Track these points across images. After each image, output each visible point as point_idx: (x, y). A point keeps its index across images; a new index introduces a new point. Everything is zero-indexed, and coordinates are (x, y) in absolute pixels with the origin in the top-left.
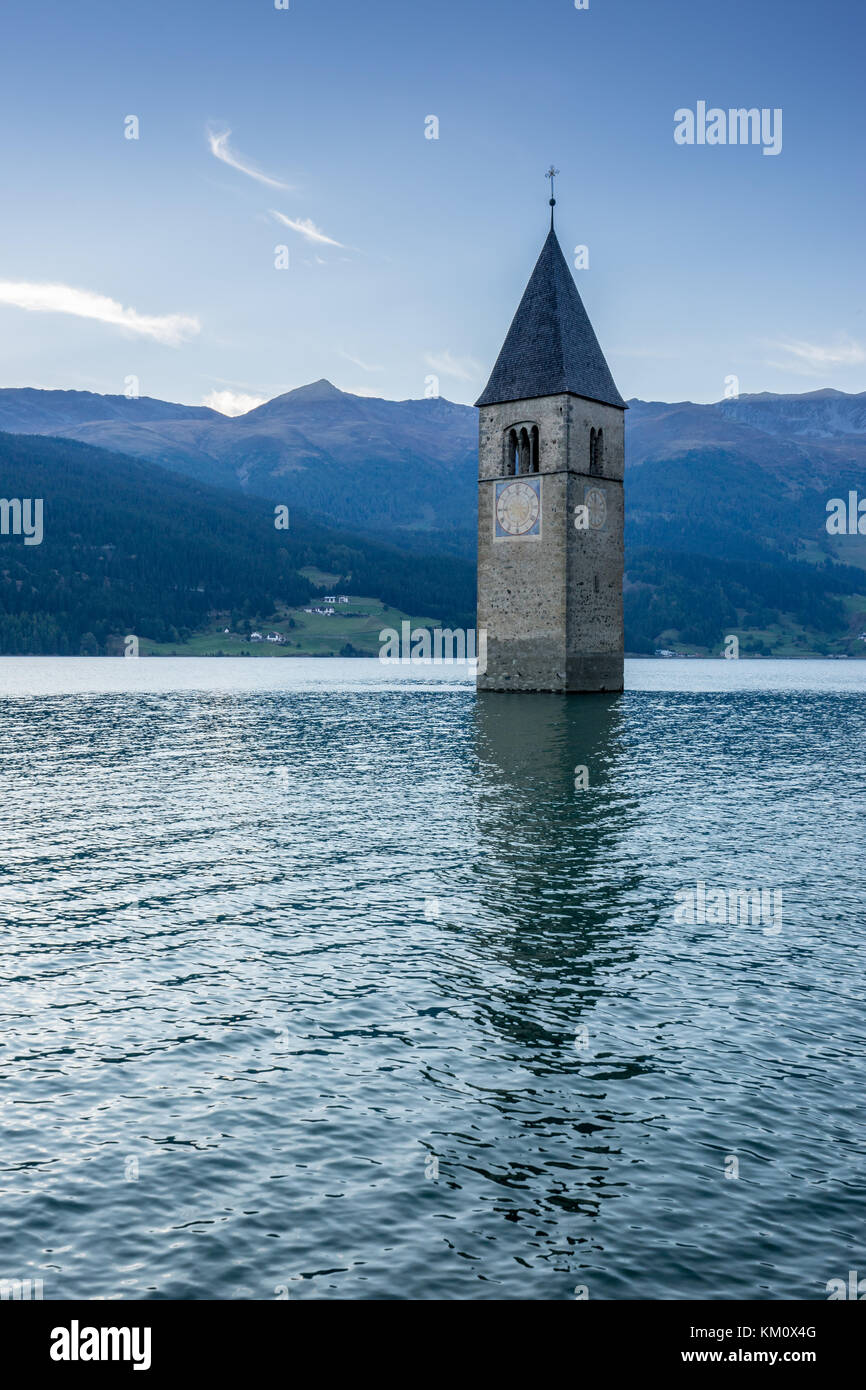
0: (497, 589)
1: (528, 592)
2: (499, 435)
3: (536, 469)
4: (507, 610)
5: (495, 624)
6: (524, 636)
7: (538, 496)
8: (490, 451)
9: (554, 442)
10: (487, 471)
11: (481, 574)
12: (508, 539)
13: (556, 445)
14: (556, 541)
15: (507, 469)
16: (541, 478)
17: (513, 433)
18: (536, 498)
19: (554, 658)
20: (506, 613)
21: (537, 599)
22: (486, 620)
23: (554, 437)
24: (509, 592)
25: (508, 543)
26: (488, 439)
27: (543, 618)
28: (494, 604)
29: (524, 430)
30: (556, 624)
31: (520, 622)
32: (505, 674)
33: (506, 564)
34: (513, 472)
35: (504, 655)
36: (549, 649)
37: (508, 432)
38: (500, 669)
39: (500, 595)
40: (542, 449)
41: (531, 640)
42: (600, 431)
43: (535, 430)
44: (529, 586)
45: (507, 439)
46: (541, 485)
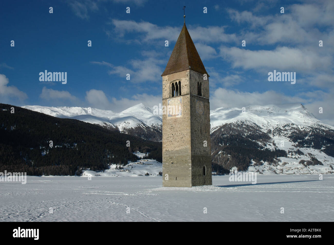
0: (168, 134)
1: (178, 134)
2: (169, 85)
3: (180, 94)
4: (172, 140)
5: (168, 145)
6: (177, 149)
7: (181, 103)
8: (166, 90)
9: (186, 85)
10: (165, 96)
11: (163, 130)
12: (172, 117)
13: (186, 86)
14: (187, 117)
15: (171, 95)
16: (182, 97)
17: (173, 84)
18: (180, 103)
19: (187, 155)
20: (172, 141)
21: (182, 136)
22: (165, 144)
23: (186, 84)
24: (172, 134)
25: (172, 119)
26: (165, 86)
27: (183, 142)
28: (168, 139)
29: (176, 83)
30: (188, 144)
31: (176, 144)
32: (171, 162)
33: (171, 126)
34: (173, 96)
35: (171, 155)
36: (185, 152)
37: (171, 84)
38: (170, 160)
39: (170, 136)
40: (182, 88)
41: (180, 150)
42: (201, 83)
43: (180, 82)
44: (179, 132)
45: (171, 86)
46: (182, 99)
